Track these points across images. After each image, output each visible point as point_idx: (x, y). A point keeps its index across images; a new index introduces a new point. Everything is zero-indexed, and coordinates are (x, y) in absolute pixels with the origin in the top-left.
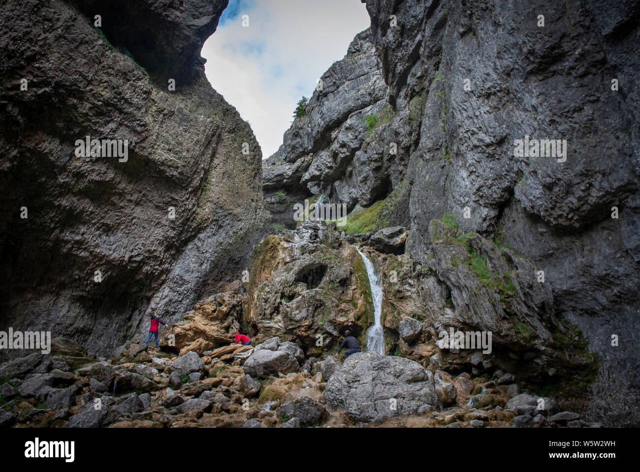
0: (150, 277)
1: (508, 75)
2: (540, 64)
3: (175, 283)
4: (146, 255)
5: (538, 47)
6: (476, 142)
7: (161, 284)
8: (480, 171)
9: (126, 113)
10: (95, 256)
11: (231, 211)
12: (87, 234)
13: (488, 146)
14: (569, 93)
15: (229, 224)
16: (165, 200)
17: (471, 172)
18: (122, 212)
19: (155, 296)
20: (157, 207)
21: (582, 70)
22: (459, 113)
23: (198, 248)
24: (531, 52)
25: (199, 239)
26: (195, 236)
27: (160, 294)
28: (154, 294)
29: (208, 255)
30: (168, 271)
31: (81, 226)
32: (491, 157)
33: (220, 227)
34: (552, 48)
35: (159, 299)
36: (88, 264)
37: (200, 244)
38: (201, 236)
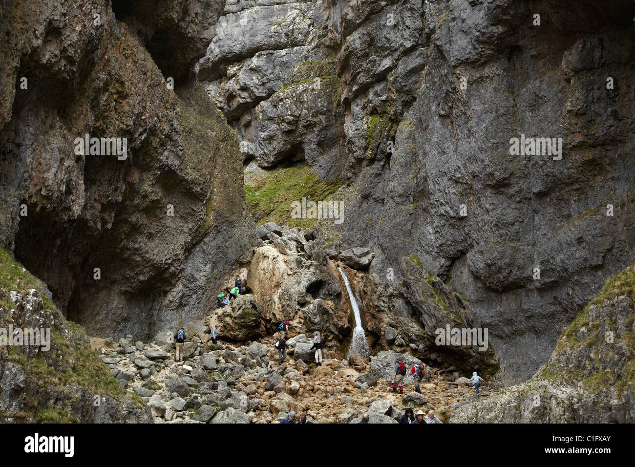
0: (174, 275)
1: (474, 177)
2: (495, 184)
3: (188, 280)
4: (174, 258)
5: (497, 173)
6: (443, 212)
7: (177, 281)
8: (444, 233)
9: (174, 141)
10: (145, 260)
11: (227, 219)
12: (141, 242)
13: (451, 218)
14: (509, 211)
15: (225, 230)
16: (187, 211)
17: (437, 232)
18: (160, 222)
19: (172, 290)
20: (182, 217)
21: (518, 199)
22: (432, 183)
23: (204, 251)
24: (492, 174)
25: (205, 242)
26: (201, 240)
27: (175, 289)
28: (171, 289)
29: (210, 257)
30: (183, 270)
31: (138, 236)
32: (452, 226)
33: (219, 232)
34: (505, 179)
35: (175, 293)
36: (138, 266)
37: (205, 247)
38: (206, 240)
